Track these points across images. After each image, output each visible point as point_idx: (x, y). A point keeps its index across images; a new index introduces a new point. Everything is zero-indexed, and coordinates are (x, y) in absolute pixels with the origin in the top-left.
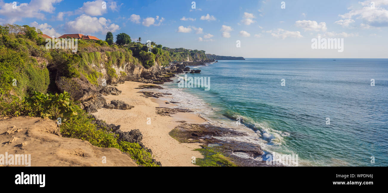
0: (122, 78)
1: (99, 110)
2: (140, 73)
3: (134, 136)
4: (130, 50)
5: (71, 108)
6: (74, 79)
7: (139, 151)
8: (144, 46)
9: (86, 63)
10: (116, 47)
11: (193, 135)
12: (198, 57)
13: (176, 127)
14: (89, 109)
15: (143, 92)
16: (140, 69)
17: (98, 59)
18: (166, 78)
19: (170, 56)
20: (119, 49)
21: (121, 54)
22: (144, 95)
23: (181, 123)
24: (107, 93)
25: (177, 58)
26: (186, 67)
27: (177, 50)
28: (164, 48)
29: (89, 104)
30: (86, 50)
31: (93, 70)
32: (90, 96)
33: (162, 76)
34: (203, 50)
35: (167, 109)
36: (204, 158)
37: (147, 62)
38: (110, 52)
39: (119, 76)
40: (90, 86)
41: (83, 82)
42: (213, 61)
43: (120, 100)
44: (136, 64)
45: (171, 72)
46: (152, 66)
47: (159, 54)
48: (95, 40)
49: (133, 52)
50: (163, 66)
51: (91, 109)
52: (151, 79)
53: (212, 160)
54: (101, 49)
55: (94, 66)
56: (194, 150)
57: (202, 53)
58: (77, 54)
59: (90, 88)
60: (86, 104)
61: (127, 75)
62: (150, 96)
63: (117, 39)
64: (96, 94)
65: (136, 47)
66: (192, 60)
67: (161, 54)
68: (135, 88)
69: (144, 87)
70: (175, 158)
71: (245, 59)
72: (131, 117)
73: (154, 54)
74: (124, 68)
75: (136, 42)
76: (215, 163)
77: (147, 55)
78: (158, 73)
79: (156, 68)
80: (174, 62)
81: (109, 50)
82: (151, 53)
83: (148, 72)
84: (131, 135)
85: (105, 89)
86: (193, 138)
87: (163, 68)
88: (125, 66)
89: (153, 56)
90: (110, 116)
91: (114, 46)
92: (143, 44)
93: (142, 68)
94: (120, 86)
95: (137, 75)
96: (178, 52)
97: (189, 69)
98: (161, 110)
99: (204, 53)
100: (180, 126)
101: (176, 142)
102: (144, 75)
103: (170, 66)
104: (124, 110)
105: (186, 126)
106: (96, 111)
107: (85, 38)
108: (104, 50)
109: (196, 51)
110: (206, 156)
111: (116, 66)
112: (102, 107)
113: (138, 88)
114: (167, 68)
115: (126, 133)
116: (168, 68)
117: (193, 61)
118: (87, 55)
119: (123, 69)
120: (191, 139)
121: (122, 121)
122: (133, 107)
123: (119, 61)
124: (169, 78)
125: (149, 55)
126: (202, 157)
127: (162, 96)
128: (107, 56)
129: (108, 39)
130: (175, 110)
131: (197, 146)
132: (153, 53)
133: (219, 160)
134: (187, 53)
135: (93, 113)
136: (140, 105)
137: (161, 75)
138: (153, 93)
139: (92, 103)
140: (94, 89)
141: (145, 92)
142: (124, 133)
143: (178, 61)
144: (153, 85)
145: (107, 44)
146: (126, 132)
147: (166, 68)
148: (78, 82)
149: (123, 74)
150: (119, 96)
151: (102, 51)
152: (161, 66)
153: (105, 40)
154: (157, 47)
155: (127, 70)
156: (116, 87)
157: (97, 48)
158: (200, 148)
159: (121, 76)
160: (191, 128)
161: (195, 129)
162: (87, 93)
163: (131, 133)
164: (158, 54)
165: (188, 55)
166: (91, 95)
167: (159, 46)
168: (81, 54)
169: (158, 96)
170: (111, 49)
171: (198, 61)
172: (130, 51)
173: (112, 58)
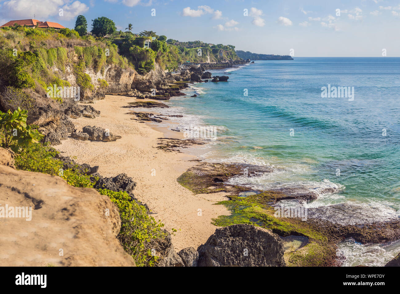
0: (101, 90)
1: (63, 142)
2: (131, 82)
3: (121, 184)
4: (114, 44)
5: (30, 133)
6: (25, 90)
7: (128, 204)
8: (136, 38)
9: (45, 65)
10: (92, 39)
11: (216, 180)
12: (224, 55)
13: (189, 170)
14: (48, 139)
15: (136, 114)
16: (130, 75)
17: (63, 58)
18: (173, 89)
19: (179, 53)
20: (96, 43)
21: (99, 50)
22: (137, 118)
23: (197, 163)
24: (77, 113)
25: (191, 57)
26: (206, 71)
27: (190, 45)
28: (170, 41)
29: (48, 132)
30: (44, 44)
31: (55, 77)
32: (50, 119)
33: (166, 87)
34: (231, 45)
35: (175, 141)
36: (231, 214)
37: (143, 64)
38: (81, 48)
39: (96, 87)
40: (50, 102)
41: (39, 95)
42: (248, 61)
43: (98, 126)
44: (123, 67)
45: (181, 80)
46: (150, 71)
47: (162, 51)
48: (57, 28)
49: (120, 47)
50: (168, 70)
51: (51, 140)
52: (149, 92)
53: (243, 217)
54: (68, 43)
55: (56, 69)
56: (216, 204)
57: (230, 49)
58: (30, 50)
59: (49, 106)
60: (43, 131)
61: (110, 85)
62: (148, 120)
63: (93, 27)
64: (59, 115)
65: (123, 40)
66: (214, 60)
67: (164, 50)
68: (123, 106)
69: (137, 105)
70: (185, 218)
71: (293, 59)
72: (117, 155)
73: (154, 50)
74: (105, 73)
75: (124, 31)
76: (248, 221)
77: (142, 52)
78: (160, 82)
79: (157, 74)
80: (186, 64)
81: (81, 45)
82: (148, 48)
83: (143, 79)
84: (115, 182)
85: (73, 108)
86: (216, 185)
87: (169, 74)
88: (106, 71)
89: (152, 55)
90: (81, 151)
91: (89, 38)
92: (136, 35)
93: (134, 74)
94: (97, 104)
95: (126, 84)
96: (192, 47)
97: (210, 75)
98: (165, 142)
99: (233, 50)
100: (196, 167)
101: (188, 193)
102: (137, 85)
103: (180, 69)
104: (104, 143)
105: (205, 166)
106: (59, 143)
107: (42, 25)
108: (72, 44)
109: (220, 46)
110: (234, 211)
111: (91, 70)
112: (69, 137)
113: (127, 107)
114: (175, 74)
115: (107, 179)
116: (177, 74)
117: (216, 61)
118: (45, 53)
119: (103, 76)
120: (212, 188)
121: (101, 159)
122: (120, 137)
123: (97, 61)
124: (178, 89)
125: (145, 53)
126: (228, 213)
127: (167, 119)
128: (76, 55)
129: (79, 27)
130: (187, 141)
131: (221, 196)
132: (152, 49)
133: (253, 215)
134: (206, 49)
135: (54, 146)
136: (131, 134)
137: (165, 85)
138: (153, 115)
139: (52, 130)
140: (55, 108)
141: (139, 113)
142: (105, 179)
143: (193, 62)
144: (153, 102)
145: (77, 34)
146: (108, 177)
147: (173, 74)
148: (31, 95)
149: (102, 84)
150: (96, 119)
151: (69, 45)
152: (166, 70)
153: (74, 29)
154: (158, 40)
155: (110, 77)
156: (91, 105)
157: (61, 42)
158: (227, 199)
159: (99, 86)
160: (214, 170)
161: (219, 171)
162: (44, 114)
163: (115, 180)
164: (160, 51)
165: (208, 53)
166: (51, 117)
167: (162, 38)
168: (36, 51)
169: (161, 120)
170: (84, 43)
171: (224, 62)
172: (114, 46)
173: (85, 58)
